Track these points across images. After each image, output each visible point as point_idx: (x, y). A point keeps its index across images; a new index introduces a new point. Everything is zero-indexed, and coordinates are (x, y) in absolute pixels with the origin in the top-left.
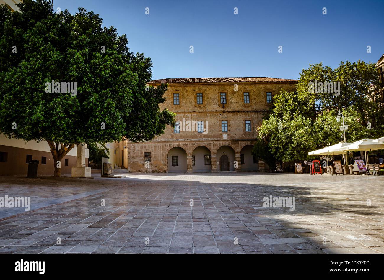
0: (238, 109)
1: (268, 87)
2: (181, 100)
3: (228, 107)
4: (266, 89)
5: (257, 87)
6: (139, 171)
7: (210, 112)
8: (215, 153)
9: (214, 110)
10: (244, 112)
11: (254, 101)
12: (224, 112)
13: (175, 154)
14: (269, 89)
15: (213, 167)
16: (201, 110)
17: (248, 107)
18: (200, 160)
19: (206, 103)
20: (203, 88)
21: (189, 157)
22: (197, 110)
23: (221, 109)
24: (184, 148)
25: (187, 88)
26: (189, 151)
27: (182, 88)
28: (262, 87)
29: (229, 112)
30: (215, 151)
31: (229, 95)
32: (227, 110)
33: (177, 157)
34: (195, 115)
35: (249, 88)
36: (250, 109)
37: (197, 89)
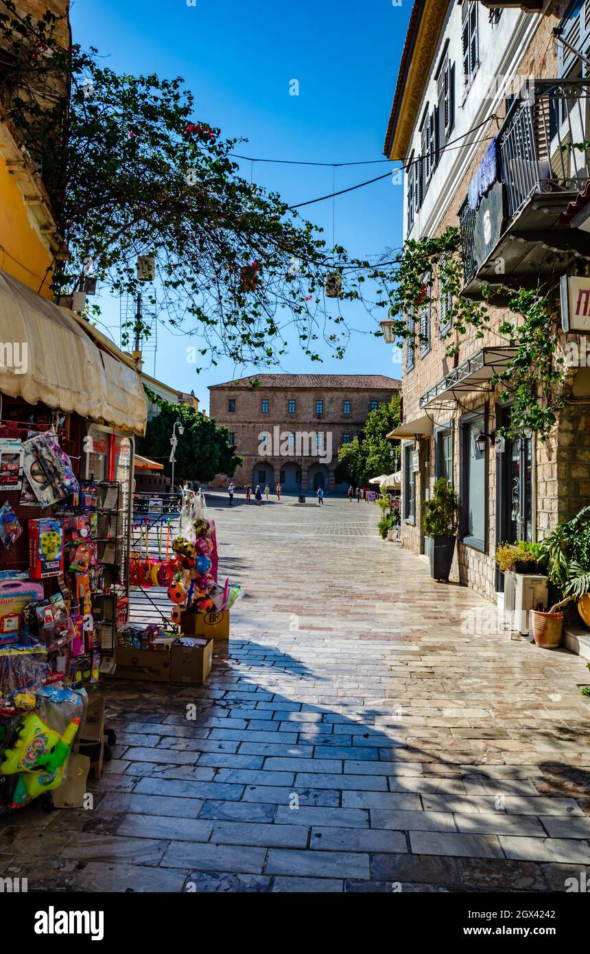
0: (336, 420)
1: (374, 394)
2: (270, 407)
3: (324, 418)
4: (370, 397)
5: (361, 394)
6: (221, 487)
7: (303, 423)
8: (305, 471)
9: (308, 421)
10: (343, 424)
11: (355, 412)
12: (319, 424)
13: (262, 468)
14: (375, 398)
15: (303, 485)
16: (292, 421)
17: (347, 418)
18: (290, 476)
19: (299, 412)
20: (297, 394)
21: (277, 473)
22: (288, 420)
23: (316, 420)
24: (272, 462)
25: (278, 394)
26: (277, 467)
27: (272, 393)
28: (366, 394)
29: (325, 424)
30: (307, 469)
31: (327, 404)
32: (323, 421)
33: (265, 472)
34: (286, 425)
35: (350, 395)
36: (350, 421)
37: (289, 395)
